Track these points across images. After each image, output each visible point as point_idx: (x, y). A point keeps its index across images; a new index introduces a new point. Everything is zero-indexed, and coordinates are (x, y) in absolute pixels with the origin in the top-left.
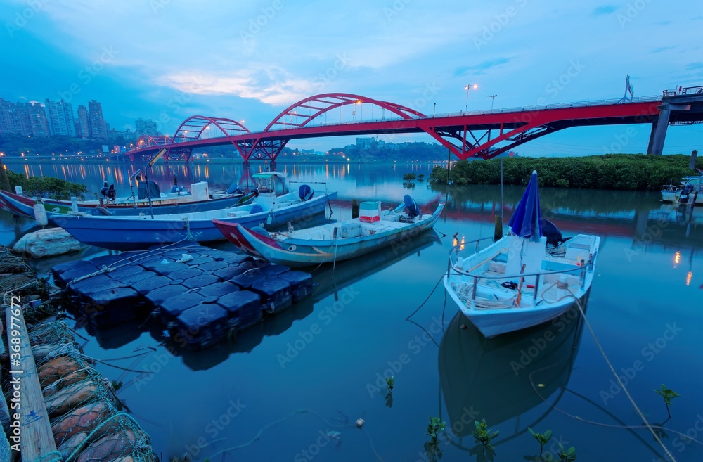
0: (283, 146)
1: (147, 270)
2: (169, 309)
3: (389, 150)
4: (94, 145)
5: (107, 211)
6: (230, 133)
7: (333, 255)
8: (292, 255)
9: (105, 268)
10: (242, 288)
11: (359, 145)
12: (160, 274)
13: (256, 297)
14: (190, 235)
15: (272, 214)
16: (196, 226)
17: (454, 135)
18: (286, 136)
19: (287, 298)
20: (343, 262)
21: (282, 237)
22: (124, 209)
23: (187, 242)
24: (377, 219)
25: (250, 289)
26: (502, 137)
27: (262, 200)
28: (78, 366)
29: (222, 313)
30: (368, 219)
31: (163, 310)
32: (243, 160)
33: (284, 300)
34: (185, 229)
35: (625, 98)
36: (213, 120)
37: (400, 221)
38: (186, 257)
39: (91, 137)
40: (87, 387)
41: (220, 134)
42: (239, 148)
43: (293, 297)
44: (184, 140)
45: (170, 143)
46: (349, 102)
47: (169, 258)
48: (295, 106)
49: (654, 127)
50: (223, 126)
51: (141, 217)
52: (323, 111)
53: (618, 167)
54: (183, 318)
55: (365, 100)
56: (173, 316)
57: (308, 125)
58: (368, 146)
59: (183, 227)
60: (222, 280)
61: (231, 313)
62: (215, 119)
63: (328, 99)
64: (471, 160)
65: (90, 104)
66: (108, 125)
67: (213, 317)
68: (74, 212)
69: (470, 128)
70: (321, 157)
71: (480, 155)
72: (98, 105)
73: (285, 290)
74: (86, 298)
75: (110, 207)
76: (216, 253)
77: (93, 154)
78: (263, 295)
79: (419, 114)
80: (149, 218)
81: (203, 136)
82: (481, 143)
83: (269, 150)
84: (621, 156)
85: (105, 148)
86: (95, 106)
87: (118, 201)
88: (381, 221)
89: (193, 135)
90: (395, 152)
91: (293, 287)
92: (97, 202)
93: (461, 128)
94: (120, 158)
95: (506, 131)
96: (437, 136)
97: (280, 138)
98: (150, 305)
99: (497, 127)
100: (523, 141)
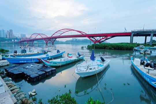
0: (55, 40)
1: (24, 68)
2: (28, 75)
3: (79, 41)
4: (10, 40)
5: (15, 56)
6: (43, 37)
7: (60, 64)
8: (52, 64)
9: (15, 68)
10: (42, 71)
11: (73, 40)
12: (26, 69)
13: (45, 72)
14: (33, 61)
15: (50, 56)
16: (34, 59)
17: (93, 38)
18: (56, 38)
19: (51, 72)
20: (62, 66)
21: (50, 61)
22: (19, 56)
23: (32, 63)
24: (72, 57)
25: (44, 71)
26: (103, 39)
27: (49, 53)
28: (13, 84)
29: (38, 75)
30: (70, 57)
31: (27, 75)
32: (46, 43)
33: (50, 73)
34: (32, 60)
35: (125, 31)
36: (39, 34)
37: (77, 57)
38: (32, 65)
39: (9, 38)
40: (16, 87)
41: (41, 37)
42: (45, 40)
43: (52, 72)
44: (32, 39)
45: (29, 39)
46: (70, 31)
47: (28, 66)
48: (58, 31)
49: (131, 37)
50: (41, 35)
51: (22, 58)
52: (64, 32)
53: (122, 46)
54: (31, 76)
55: (73, 30)
56: (29, 76)
57: (61, 35)
58: (75, 40)
59: (31, 59)
60: (39, 70)
61: (40, 75)
62: (40, 34)
63: (65, 30)
64: (97, 43)
65: (10, 30)
66: (14, 35)
67: (36, 76)
68: (9, 57)
69: (96, 36)
70: (64, 42)
71: (99, 42)
72: (12, 30)
73: (50, 71)
74: (13, 73)
75: (16, 55)
76: (38, 64)
77: (10, 42)
78: (46, 72)
79: (85, 33)
80: (24, 58)
81: (37, 38)
82: (99, 40)
83: (52, 41)
84: (124, 43)
85: (13, 40)
86: (11, 31)
87: (17, 54)
88: (73, 57)
89: (34, 37)
90: (81, 41)
91: (52, 71)
92: (13, 54)
93: (94, 37)
94: (16, 43)
95: (103, 37)
96: (89, 38)
97: (55, 38)
98: (25, 74)
99: (101, 36)
100: (107, 39)
